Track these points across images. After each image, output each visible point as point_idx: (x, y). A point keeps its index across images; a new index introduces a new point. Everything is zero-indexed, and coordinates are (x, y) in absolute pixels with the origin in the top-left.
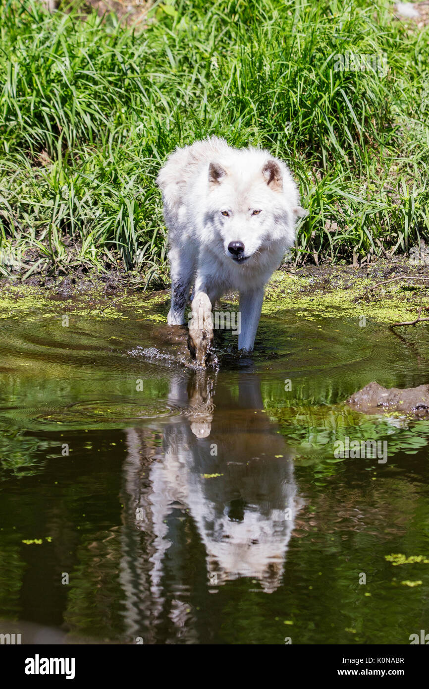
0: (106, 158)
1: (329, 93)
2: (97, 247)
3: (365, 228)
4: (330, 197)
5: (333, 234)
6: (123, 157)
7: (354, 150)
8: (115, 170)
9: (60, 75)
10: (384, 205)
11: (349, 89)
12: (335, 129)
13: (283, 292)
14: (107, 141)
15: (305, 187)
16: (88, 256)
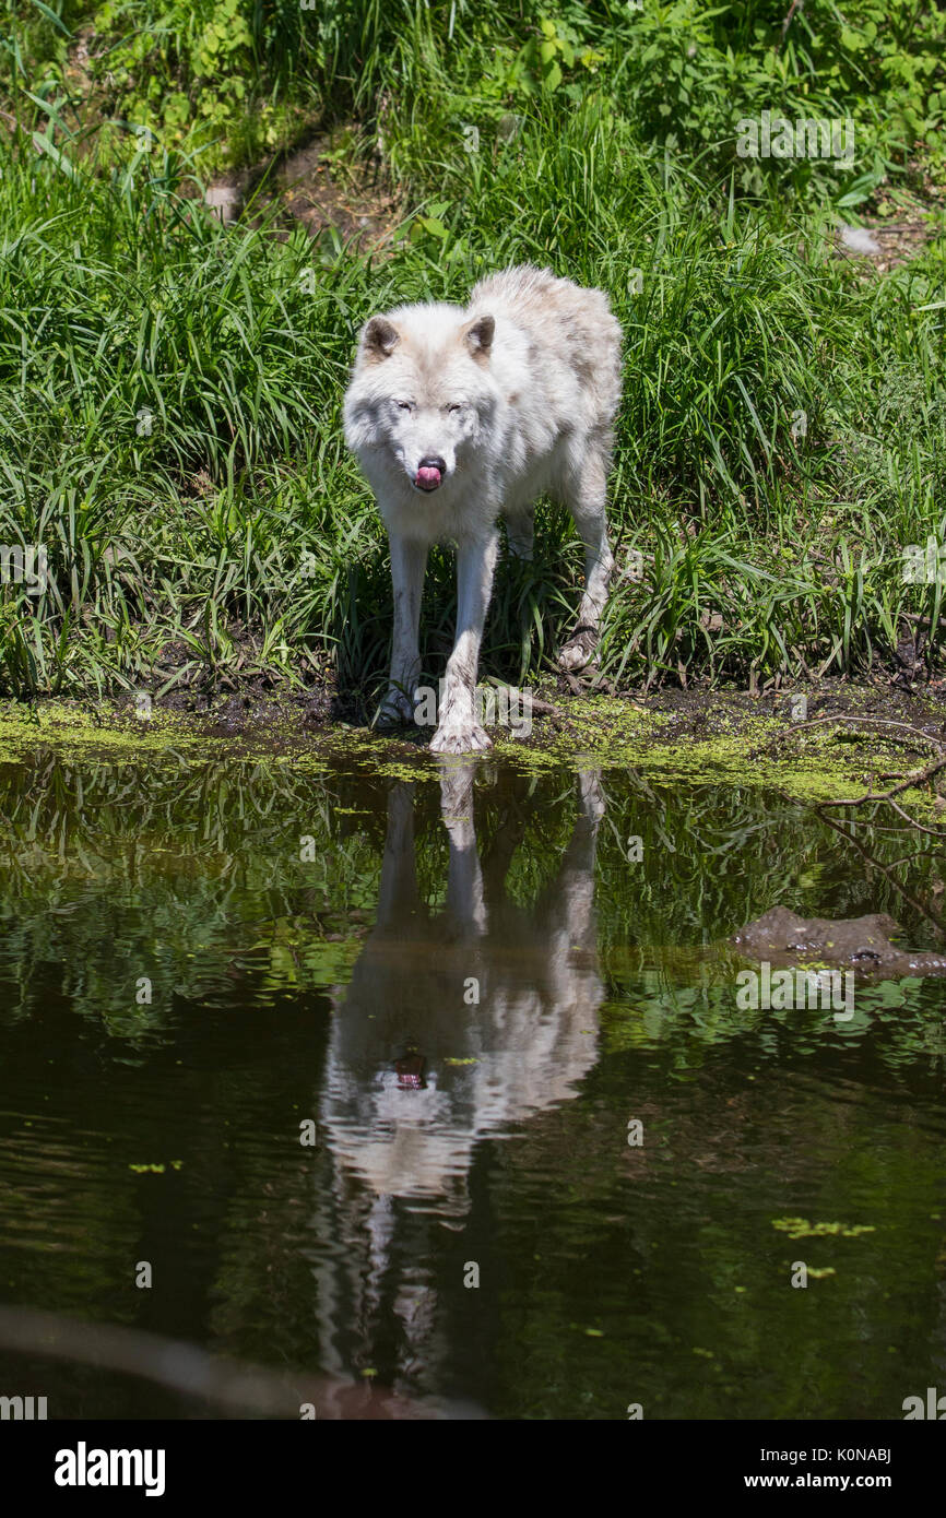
0: (313, 485)
1: (715, 382)
2: (289, 644)
3: (773, 626)
4: (710, 567)
5: (715, 635)
6: (343, 485)
7: (756, 486)
8: (328, 507)
9: (236, 335)
10: (808, 586)
11: (752, 376)
12: (723, 447)
13: (621, 735)
14: (315, 455)
15: (667, 549)
16: (274, 658)
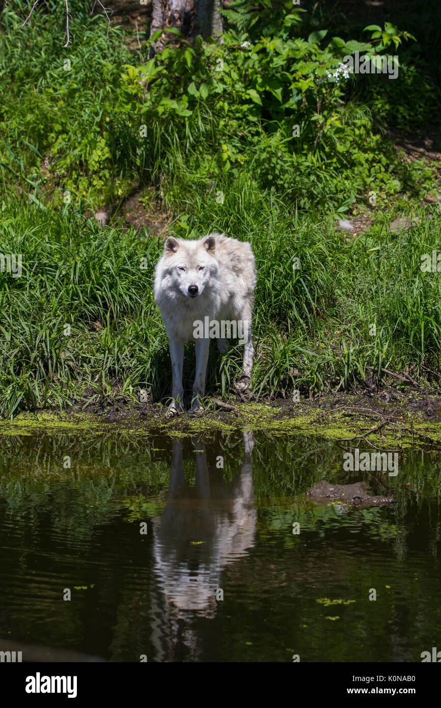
0: (140, 325)
1: (293, 281)
2: (133, 387)
3: (317, 373)
4: (293, 352)
5: (295, 377)
6: (151, 325)
7: (310, 320)
8: (146, 333)
9: (109, 269)
10: (331, 357)
11: (306, 278)
12: (296, 305)
13: (261, 417)
14: (141, 314)
15: (276, 345)
16: (128, 392)
